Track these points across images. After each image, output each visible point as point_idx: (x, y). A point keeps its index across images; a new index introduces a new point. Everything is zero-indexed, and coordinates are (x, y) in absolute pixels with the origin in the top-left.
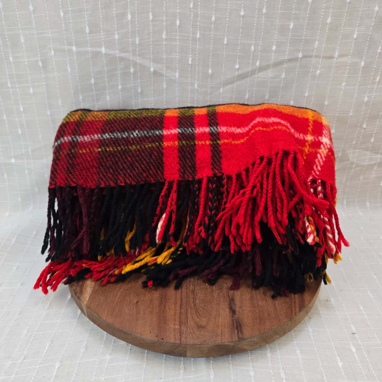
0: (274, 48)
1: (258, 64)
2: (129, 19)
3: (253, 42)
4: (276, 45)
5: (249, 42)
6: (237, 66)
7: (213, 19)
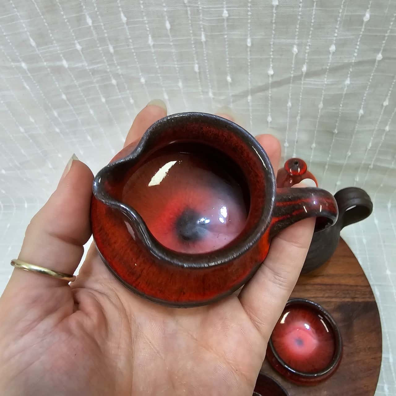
0: (333, 48)
1: (304, 69)
2: (90, 24)
3: (296, 41)
4: (335, 44)
5: (289, 41)
6: (271, 72)
7: (225, 14)
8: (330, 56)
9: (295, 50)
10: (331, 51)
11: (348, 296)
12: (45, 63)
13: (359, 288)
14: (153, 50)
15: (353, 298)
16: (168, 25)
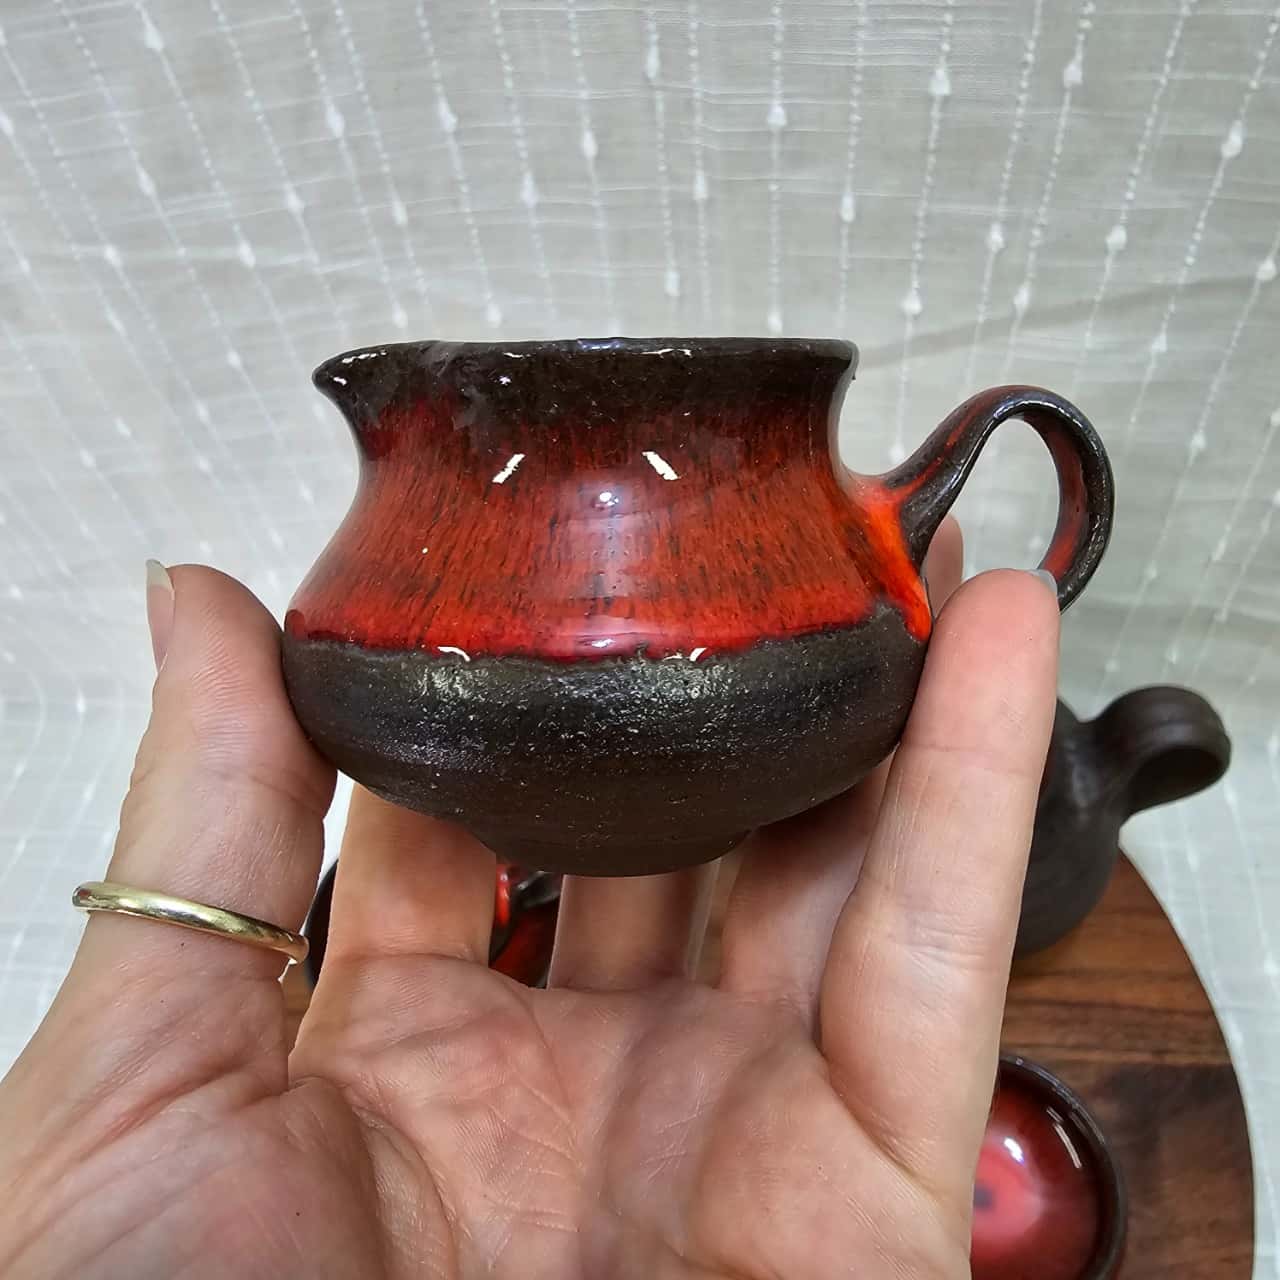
0: (1118, 237)
1: (1023, 298)
2: (339, 132)
3: (1001, 210)
4: (1128, 226)
5: (977, 209)
6: (913, 305)
7: (777, 117)
8: (1109, 263)
9: (996, 237)
10: (1110, 248)
11: (1141, 1044)
12: (182, 252)
13: (1178, 1018)
14: (535, 222)
15: (1159, 1052)
16: (589, 145)
